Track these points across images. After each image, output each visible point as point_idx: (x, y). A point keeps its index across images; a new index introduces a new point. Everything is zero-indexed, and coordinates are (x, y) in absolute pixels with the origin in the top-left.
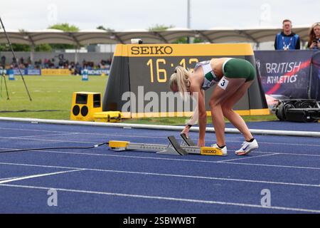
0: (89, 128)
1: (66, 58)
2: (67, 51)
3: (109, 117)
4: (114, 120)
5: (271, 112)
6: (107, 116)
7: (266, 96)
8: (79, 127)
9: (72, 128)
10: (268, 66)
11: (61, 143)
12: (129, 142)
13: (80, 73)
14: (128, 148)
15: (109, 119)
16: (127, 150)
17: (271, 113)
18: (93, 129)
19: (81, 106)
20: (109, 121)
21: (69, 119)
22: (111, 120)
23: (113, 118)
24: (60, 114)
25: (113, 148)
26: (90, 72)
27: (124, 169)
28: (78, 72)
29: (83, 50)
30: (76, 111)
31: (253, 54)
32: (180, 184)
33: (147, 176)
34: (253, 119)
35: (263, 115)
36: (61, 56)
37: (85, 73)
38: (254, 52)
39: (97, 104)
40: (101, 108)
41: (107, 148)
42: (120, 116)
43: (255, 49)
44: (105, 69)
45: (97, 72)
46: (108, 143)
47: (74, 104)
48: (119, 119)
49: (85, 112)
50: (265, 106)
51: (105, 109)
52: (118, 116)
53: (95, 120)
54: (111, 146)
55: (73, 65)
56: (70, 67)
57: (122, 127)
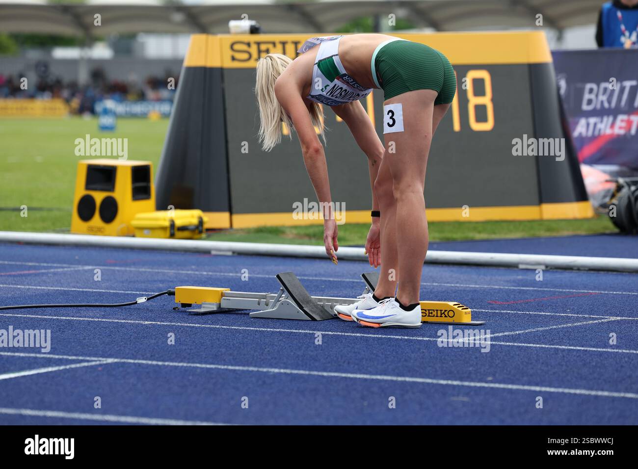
0: (121, 255)
1: (55, 72)
2: (61, 53)
3: (173, 225)
4: (186, 234)
5: (596, 210)
6: (167, 224)
7: (585, 169)
8: (94, 253)
9: (77, 254)
10: (591, 91)
11: (48, 294)
12: (227, 290)
13: (92, 111)
14: (225, 305)
15: (173, 230)
16: (221, 311)
17: (597, 215)
18: (133, 256)
19: (99, 197)
20: (172, 236)
21: (68, 231)
22: (178, 234)
23: (183, 229)
24: (43, 220)
25: (184, 305)
26: (120, 108)
27: (216, 359)
28: (87, 108)
29: (101, 52)
30: (86, 209)
31: (548, 59)
32: (363, 398)
33: (275, 375)
34: (549, 230)
35: (576, 220)
36: (43, 67)
37: (106, 112)
38: (554, 54)
39: (140, 191)
40: (151, 202)
41: (170, 307)
42: (201, 222)
43: (554, 46)
44: (160, 100)
45: (138, 108)
46: (173, 294)
47: (80, 191)
48: (198, 230)
49: (110, 211)
50: (581, 195)
51: (162, 206)
52: (195, 221)
53: (137, 232)
54: (179, 299)
55: (74, 88)
56: (66, 93)
57: (206, 252)
